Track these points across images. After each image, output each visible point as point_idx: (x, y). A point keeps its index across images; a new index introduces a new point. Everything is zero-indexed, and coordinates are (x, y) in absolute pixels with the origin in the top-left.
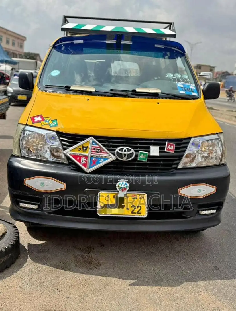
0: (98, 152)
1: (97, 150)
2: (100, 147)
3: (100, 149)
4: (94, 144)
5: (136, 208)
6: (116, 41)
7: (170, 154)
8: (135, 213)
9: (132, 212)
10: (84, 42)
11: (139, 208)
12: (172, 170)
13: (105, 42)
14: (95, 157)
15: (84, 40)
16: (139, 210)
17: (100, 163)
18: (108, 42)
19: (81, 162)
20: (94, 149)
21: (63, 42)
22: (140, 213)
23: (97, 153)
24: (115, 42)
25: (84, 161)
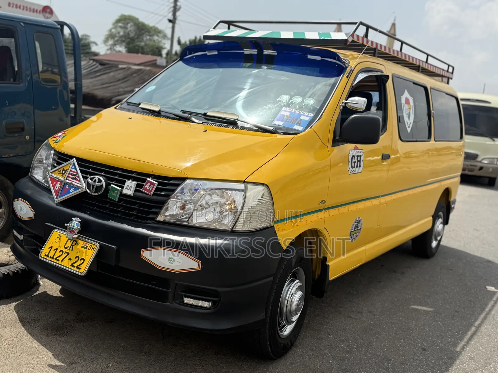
0: (73, 178)
1: (73, 176)
2: (77, 173)
3: (76, 175)
4: (73, 168)
5: (79, 260)
6: (257, 50)
7: (147, 195)
8: (74, 267)
9: (72, 265)
10: (218, 53)
11: (82, 261)
12: (149, 221)
13: (244, 53)
14: (68, 185)
15: (218, 51)
16: (81, 264)
17: (70, 192)
18: (247, 51)
19: (55, 188)
20: (71, 174)
21: (194, 53)
22: (80, 269)
23: (71, 180)
24: (256, 53)
25: (58, 188)
